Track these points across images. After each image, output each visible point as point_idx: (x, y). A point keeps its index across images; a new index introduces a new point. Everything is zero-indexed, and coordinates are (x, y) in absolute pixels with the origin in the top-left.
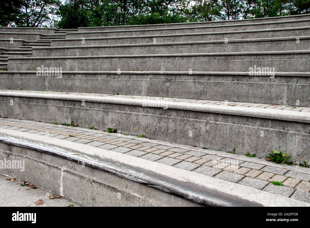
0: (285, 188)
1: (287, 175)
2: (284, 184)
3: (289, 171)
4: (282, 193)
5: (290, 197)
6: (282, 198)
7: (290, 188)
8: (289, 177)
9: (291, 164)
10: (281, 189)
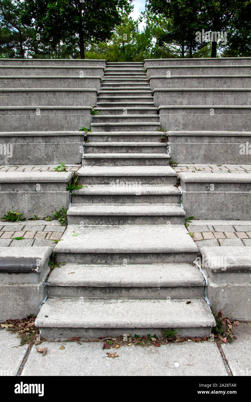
0: (27, 241)
1: (25, 230)
2: (24, 237)
3: (25, 226)
4: (26, 245)
5: (32, 246)
6: (27, 248)
7: (30, 240)
8: (26, 231)
9: (24, 220)
10: (24, 242)
